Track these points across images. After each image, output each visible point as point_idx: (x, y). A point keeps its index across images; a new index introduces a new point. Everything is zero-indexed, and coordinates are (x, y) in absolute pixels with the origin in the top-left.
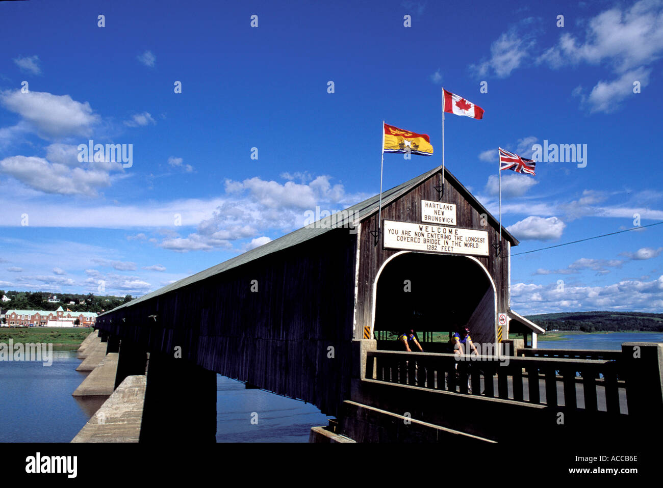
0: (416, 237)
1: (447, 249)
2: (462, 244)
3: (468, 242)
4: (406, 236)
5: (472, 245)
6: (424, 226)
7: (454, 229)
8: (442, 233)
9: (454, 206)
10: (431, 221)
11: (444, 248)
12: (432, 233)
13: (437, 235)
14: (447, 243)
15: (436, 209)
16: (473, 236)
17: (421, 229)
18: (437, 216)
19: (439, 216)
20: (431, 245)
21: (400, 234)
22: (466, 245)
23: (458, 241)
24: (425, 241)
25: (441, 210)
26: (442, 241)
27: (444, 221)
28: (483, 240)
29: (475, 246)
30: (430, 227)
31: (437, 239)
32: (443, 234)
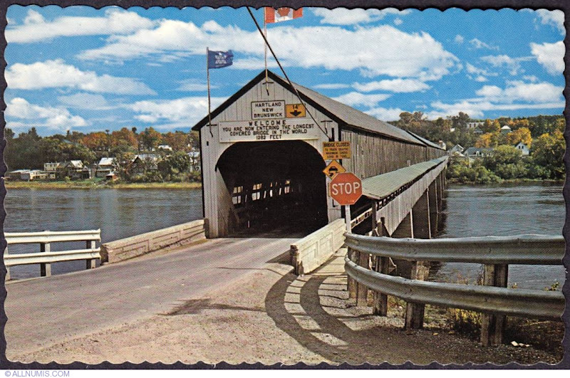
0: (246, 131)
1: (275, 138)
2: (290, 131)
3: (296, 129)
4: (238, 131)
5: (300, 131)
6: (253, 122)
7: (281, 121)
8: (270, 125)
9: (282, 103)
11: (272, 137)
14: (275, 132)
15: (265, 108)
16: (301, 123)
17: (250, 124)
18: (266, 113)
19: (268, 113)
20: (260, 136)
21: (233, 131)
22: (293, 132)
23: (286, 129)
24: (255, 133)
25: (269, 107)
26: (270, 132)
27: (272, 115)
29: (303, 131)
30: (258, 122)
31: (266, 130)
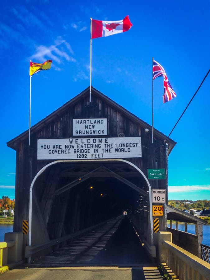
0: (66, 149)
1: (97, 156)
2: (113, 150)
3: (120, 148)
4: (57, 149)
5: (123, 150)
6: (74, 140)
7: (104, 139)
8: (91, 143)
9: (105, 120)
10: (82, 135)
11: (94, 156)
12: (82, 144)
13: (86, 146)
14: (97, 151)
15: (87, 124)
16: (125, 142)
17: (71, 142)
18: (88, 130)
19: (89, 130)
20: (81, 154)
21: (51, 149)
22: (116, 151)
23: (109, 148)
24: (75, 152)
25: (92, 125)
26: (92, 151)
27: (94, 132)
28: (135, 145)
29: (126, 150)
30: (80, 140)
31: (87, 149)
32: (93, 144)
